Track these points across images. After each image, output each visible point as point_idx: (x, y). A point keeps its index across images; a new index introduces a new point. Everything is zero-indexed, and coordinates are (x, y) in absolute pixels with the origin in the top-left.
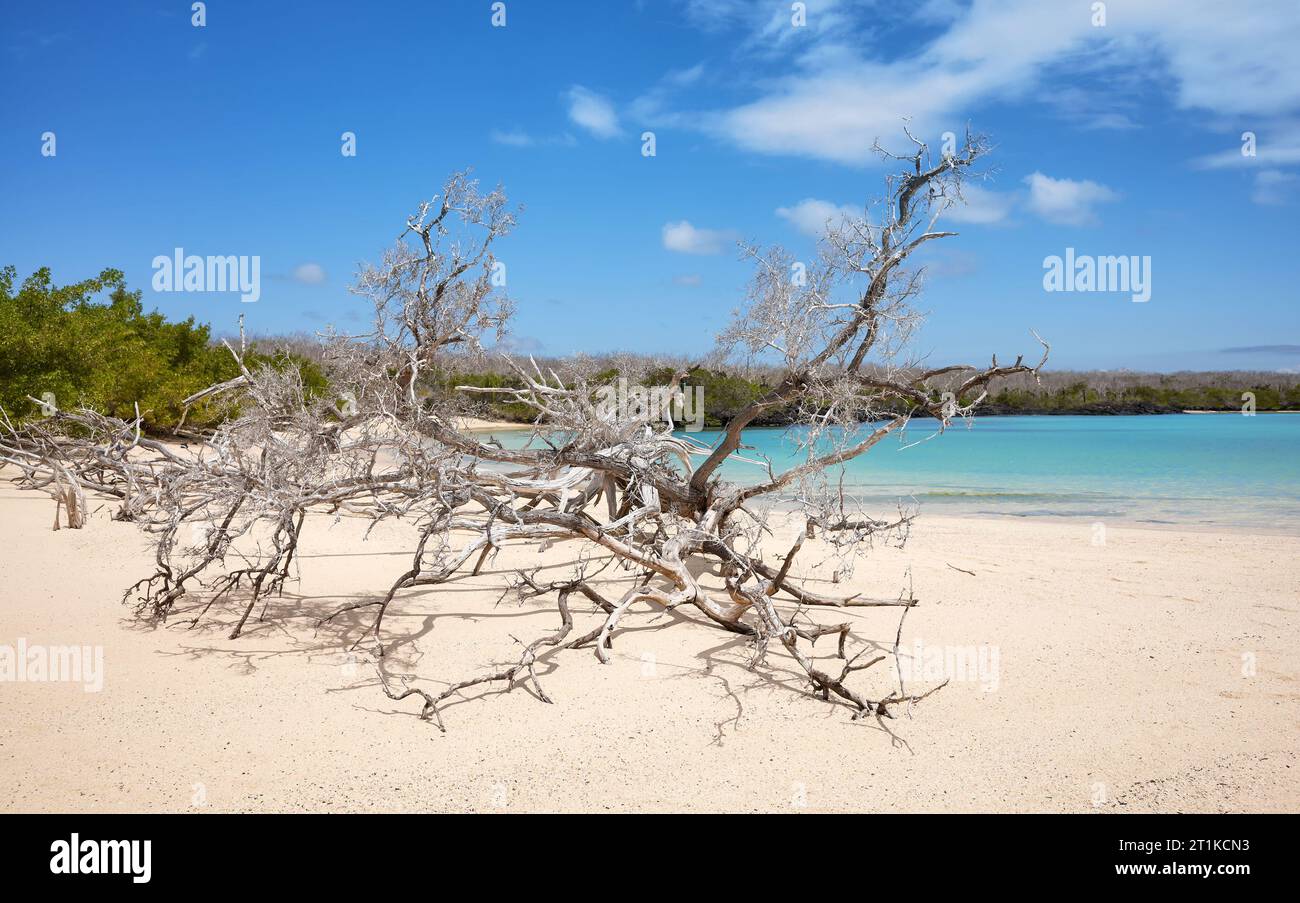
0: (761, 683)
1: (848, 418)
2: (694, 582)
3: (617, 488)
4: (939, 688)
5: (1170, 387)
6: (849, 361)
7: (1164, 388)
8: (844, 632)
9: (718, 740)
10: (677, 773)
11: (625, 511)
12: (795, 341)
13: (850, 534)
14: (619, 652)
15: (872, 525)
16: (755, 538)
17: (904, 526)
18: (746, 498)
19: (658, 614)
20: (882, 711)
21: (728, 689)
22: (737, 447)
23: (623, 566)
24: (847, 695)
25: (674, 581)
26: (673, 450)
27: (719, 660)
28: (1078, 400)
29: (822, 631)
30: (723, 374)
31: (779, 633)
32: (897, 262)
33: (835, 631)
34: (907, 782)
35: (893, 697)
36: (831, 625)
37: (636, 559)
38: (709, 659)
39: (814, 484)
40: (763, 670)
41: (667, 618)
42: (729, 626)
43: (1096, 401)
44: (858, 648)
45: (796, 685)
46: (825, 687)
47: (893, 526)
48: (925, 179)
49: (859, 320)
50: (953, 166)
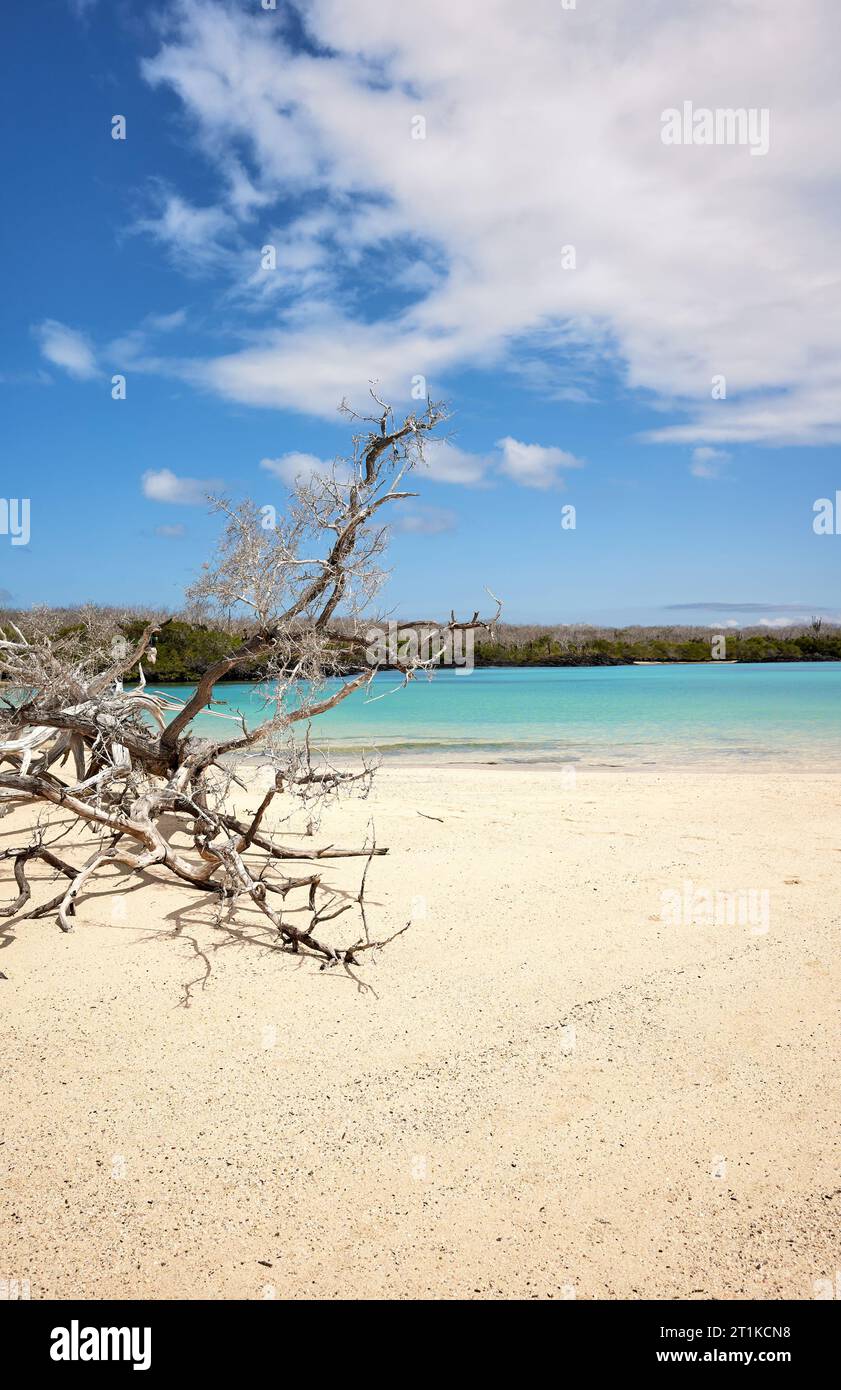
0: (231, 940)
1: (316, 672)
2: (164, 841)
3: (85, 746)
4: (401, 932)
5: (623, 641)
6: (318, 615)
7: (618, 640)
8: (314, 883)
9: (185, 1002)
10: (140, 1040)
11: (94, 770)
12: (263, 596)
13: (318, 786)
14: (83, 918)
15: (338, 778)
16: (223, 794)
17: (367, 777)
18: (220, 753)
19: (126, 877)
20: (349, 959)
21: (196, 949)
22: (209, 702)
23: (90, 828)
24: (315, 946)
25: (143, 843)
26: (145, 707)
27: (189, 921)
28: (543, 652)
29: (294, 884)
30: (204, 628)
31: (248, 889)
32: (362, 520)
33: (306, 883)
34: (371, 1025)
35: (361, 945)
36: (302, 877)
37: (101, 821)
38: (178, 920)
39: (281, 740)
40: (234, 927)
41: (135, 880)
42: (201, 884)
43: (559, 653)
44: (327, 899)
45: (267, 940)
46: (294, 940)
47: (358, 778)
48: (389, 441)
49: (327, 575)
50: (415, 429)
